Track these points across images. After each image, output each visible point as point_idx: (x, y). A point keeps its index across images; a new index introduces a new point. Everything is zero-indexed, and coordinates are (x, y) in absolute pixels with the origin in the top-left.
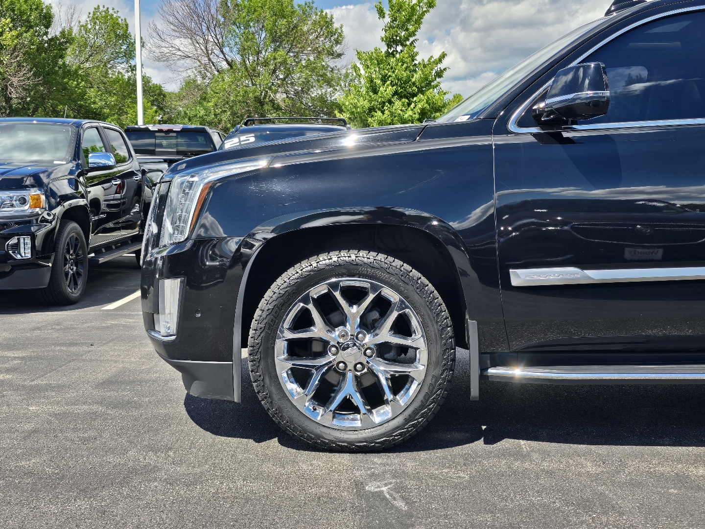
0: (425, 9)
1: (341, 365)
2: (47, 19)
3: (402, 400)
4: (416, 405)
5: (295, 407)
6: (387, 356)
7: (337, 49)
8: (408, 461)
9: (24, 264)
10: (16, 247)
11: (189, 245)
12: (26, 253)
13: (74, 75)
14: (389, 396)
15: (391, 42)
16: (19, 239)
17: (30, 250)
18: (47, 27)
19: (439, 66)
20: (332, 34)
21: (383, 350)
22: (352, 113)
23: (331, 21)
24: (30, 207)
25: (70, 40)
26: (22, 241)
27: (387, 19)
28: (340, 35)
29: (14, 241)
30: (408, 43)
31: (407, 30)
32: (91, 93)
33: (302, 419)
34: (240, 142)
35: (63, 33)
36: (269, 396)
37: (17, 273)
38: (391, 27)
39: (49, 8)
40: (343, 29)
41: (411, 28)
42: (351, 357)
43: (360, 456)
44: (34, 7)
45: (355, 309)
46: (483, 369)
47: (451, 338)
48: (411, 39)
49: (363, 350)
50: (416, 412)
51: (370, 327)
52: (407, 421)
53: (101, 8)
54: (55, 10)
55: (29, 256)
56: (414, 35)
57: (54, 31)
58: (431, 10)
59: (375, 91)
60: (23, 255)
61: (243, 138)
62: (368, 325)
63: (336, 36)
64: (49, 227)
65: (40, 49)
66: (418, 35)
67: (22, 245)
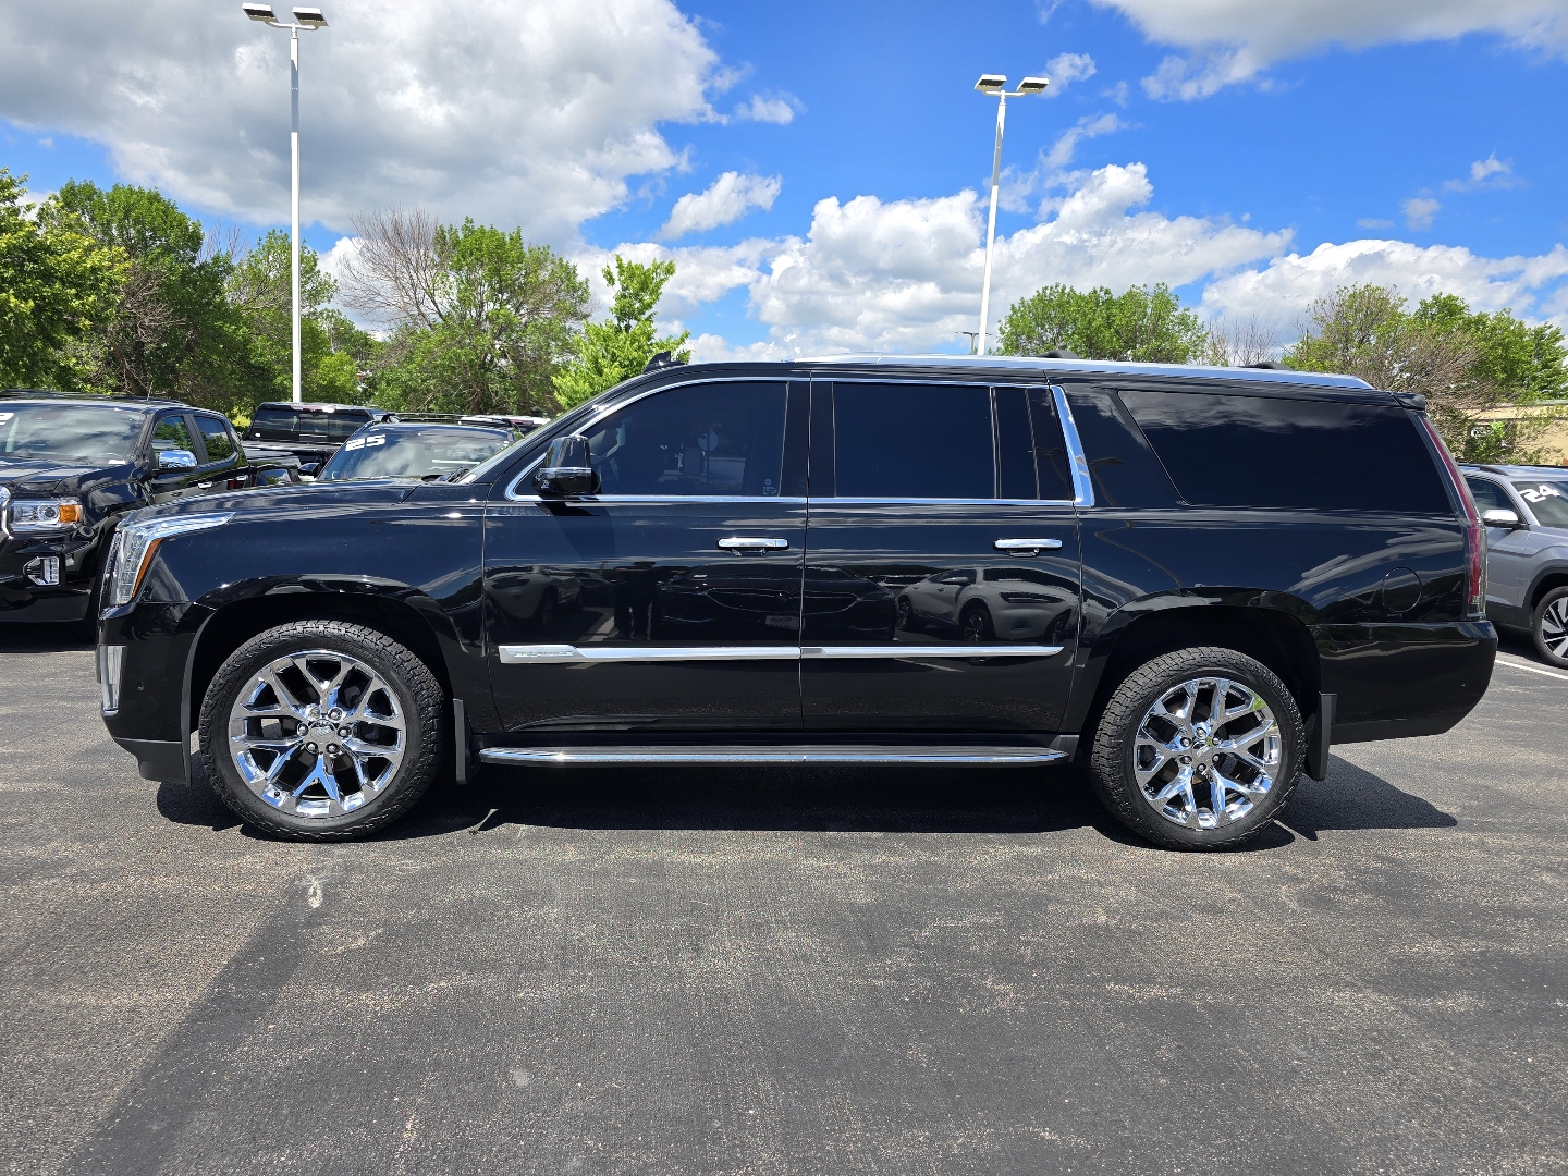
0: (662, 277)
1: (311, 745)
2: (194, 241)
3: (378, 786)
4: (391, 791)
5: (252, 792)
6: (367, 736)
7: (584, 308)
8: (371, 852)
9: (49, 591)
10: (39, 571)
11: (131, 609)
12: (52, 577)
13: (233, 317)
14: (363, 780)
15: (624, 314)
16: (42, 561)
17: (57, 575)
18: (195, 251)
19: (681, 347)
20: (575, 290)
21: (362, 730)
22: (570, 398)
23: (574, 272)
24: (61, 520)
25: (230, 270)
26: (46, 562)
27: (618, 287)
28: (586, 291)
29: (36, 561)
30: (644, 317)
31: (641, 301)
32: (259, 342)
33: (259, 805)
34: (366, 443)
35: (216, 259)
36: (221, 780)
37: (40, 602)
38: (624, 296)
39: (197, 227)
40: (589, 284)
41: (647, 299)
42: (322, 736)
43: (324, 847)
44: (175, 224)
45: (326, 685)
46: (473, 751)
47: (433, 718)
48: (648, 313)
49: (336, 731)
50: (391, 798)
51: (349, 704)
52: (380, 808)
53: (278, 233)
54: (204, 231)
55: (57, 581)
56: (651, 307)
57: (204, 256)
58: (670, 277)
59: (600, 373)
60: (48, 580)
61: (370, 439)
62: (346, 700)
63: (580, 293)
64: (88, 546)
65: (185, 279)
66: (655, 308)
67: (47, 568)
